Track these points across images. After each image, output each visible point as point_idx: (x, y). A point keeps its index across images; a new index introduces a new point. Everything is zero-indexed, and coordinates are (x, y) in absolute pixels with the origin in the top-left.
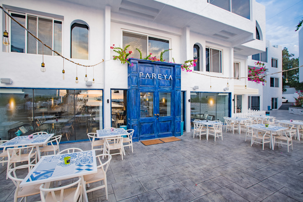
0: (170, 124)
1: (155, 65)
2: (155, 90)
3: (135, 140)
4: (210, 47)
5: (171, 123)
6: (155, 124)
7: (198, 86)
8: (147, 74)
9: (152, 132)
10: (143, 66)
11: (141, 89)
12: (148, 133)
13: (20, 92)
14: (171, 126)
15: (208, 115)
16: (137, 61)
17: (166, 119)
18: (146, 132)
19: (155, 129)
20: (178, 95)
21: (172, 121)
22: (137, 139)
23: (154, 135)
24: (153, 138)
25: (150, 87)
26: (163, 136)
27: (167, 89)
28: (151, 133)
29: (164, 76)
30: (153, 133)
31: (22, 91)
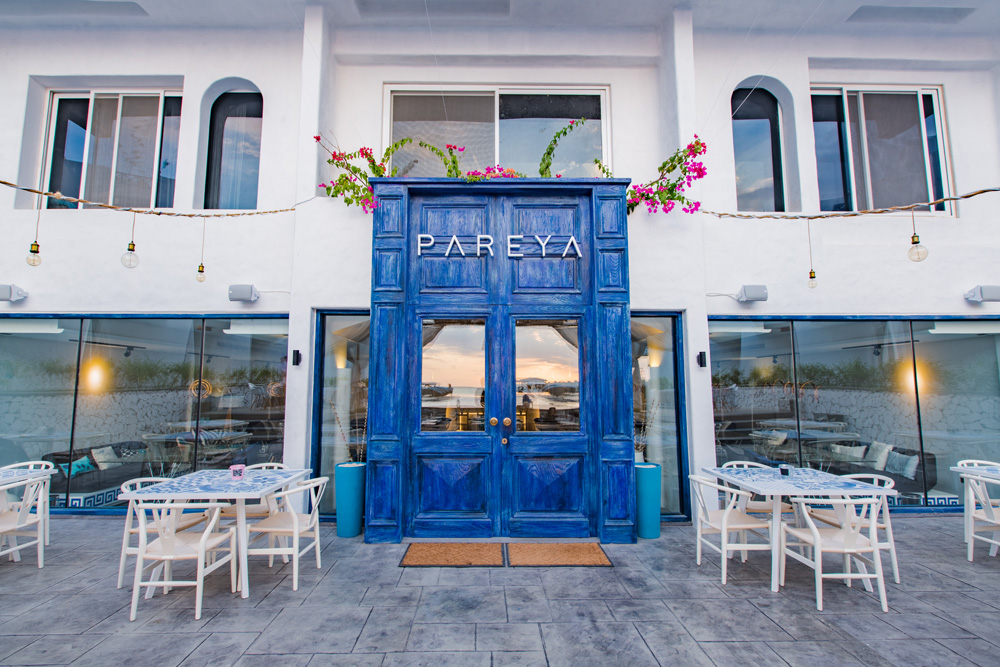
0: (575, 472)
1: (492, 200)
2: (495, 309)
3: (382, 534)
4: (846, 89)
5: (580, 465)
6: (495, 465)
7: (764, 288)
8: (454, 238)
9: (478, 504)
10: (435, 207)
11: (424, 303)
12: (457, 508)
13: (52, 329)
14: (580, 486)
15: (890, 447)
16: (403, 190)
17: (552, 444)
18: (447, 501)
19: (490, 487)
20: (611, 326)
21: (587, 459)
22: (394, 530)
23: (485, 518)
24: (482, 535)
25: (468, 297)
26: (538, 530)
27: (557, 302)
28: (472, 508)
29: (538, 244)
30: (483, 509)
31: (57, 326)
